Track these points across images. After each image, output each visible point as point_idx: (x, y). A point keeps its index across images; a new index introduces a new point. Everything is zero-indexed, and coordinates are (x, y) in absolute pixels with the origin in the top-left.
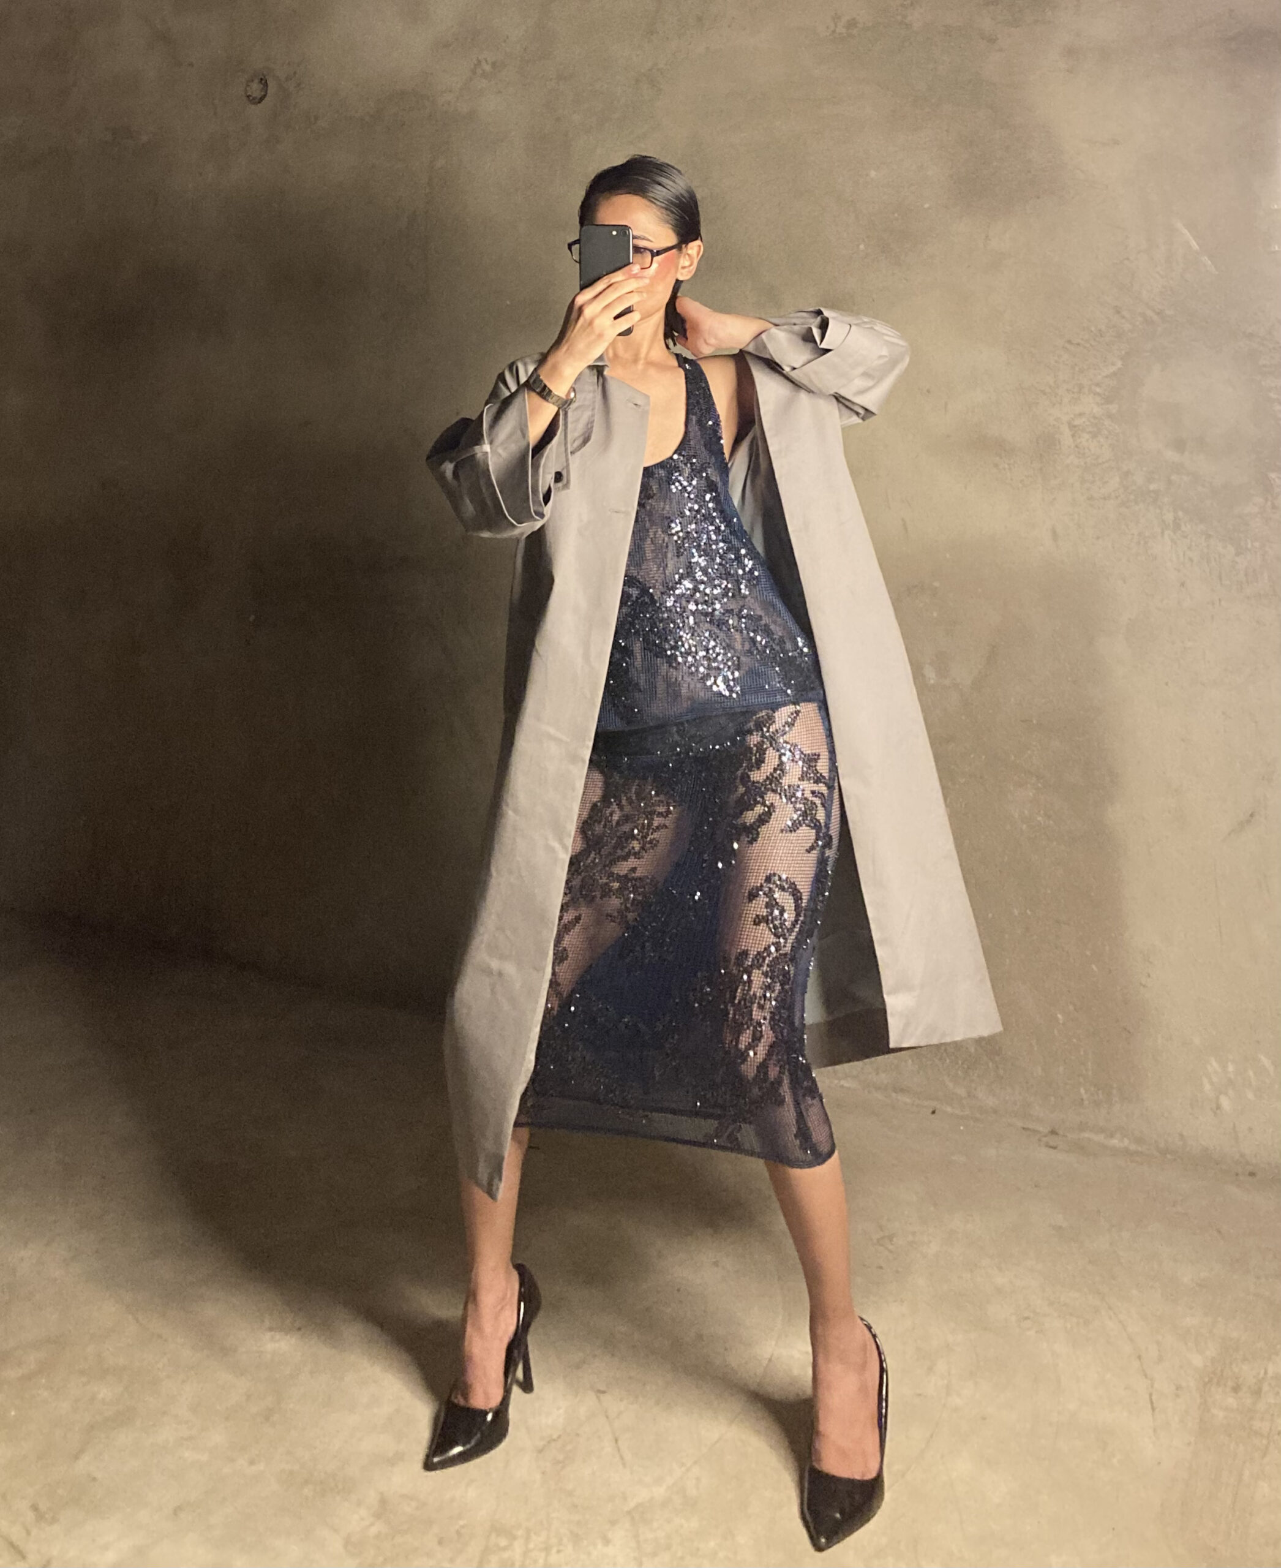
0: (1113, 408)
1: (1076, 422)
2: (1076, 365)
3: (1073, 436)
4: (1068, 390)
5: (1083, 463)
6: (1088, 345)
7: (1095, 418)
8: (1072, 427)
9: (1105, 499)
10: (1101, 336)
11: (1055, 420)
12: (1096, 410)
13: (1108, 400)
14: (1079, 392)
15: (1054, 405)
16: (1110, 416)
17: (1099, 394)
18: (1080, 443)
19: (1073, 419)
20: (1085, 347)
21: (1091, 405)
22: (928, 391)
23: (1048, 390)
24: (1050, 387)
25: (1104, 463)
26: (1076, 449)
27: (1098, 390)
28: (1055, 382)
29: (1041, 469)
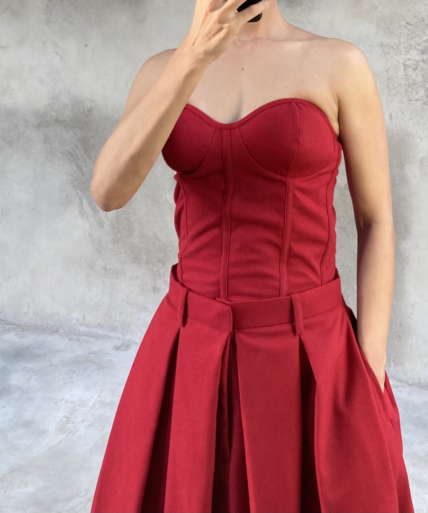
0: (425, 57)
2: (410, 35)
4: (404, 47)
5: (407, 83)
6: (416, 25)
7: (416, 61)
8: (404, 65)
9: (416, 100)
10: (423, 21)
11: (397, 61)
12: (418, 58)
13: (423, 52)
14: (410, 48)
15: (397, 54)
16: (423, 61)
17: (418, 49)
18: (408, 73)
19: (406, 62)
20: (415, 26)
21: (415, 55)
23: (395, 47)
24: (396, 45)
25: (417, 83)
26: (406, 77)
27: (419, 48)
28: (399, 43)
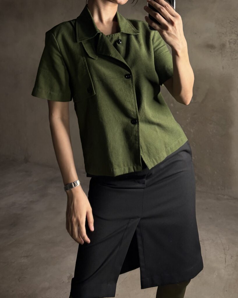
1: (231, 41)
2: (232, 27)
3: (229, 44)
4: (229, 33)
5: (231, 51)
7: (235, 40)
8: (229, 42)
11: (225, 40)
14: (232, 33)
15: (225, 36)
22: (196, 33)
23: (224, 33)
26: (230, 47)
28: (226, 31)
29: (221, 52)
